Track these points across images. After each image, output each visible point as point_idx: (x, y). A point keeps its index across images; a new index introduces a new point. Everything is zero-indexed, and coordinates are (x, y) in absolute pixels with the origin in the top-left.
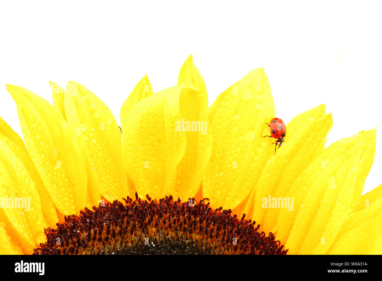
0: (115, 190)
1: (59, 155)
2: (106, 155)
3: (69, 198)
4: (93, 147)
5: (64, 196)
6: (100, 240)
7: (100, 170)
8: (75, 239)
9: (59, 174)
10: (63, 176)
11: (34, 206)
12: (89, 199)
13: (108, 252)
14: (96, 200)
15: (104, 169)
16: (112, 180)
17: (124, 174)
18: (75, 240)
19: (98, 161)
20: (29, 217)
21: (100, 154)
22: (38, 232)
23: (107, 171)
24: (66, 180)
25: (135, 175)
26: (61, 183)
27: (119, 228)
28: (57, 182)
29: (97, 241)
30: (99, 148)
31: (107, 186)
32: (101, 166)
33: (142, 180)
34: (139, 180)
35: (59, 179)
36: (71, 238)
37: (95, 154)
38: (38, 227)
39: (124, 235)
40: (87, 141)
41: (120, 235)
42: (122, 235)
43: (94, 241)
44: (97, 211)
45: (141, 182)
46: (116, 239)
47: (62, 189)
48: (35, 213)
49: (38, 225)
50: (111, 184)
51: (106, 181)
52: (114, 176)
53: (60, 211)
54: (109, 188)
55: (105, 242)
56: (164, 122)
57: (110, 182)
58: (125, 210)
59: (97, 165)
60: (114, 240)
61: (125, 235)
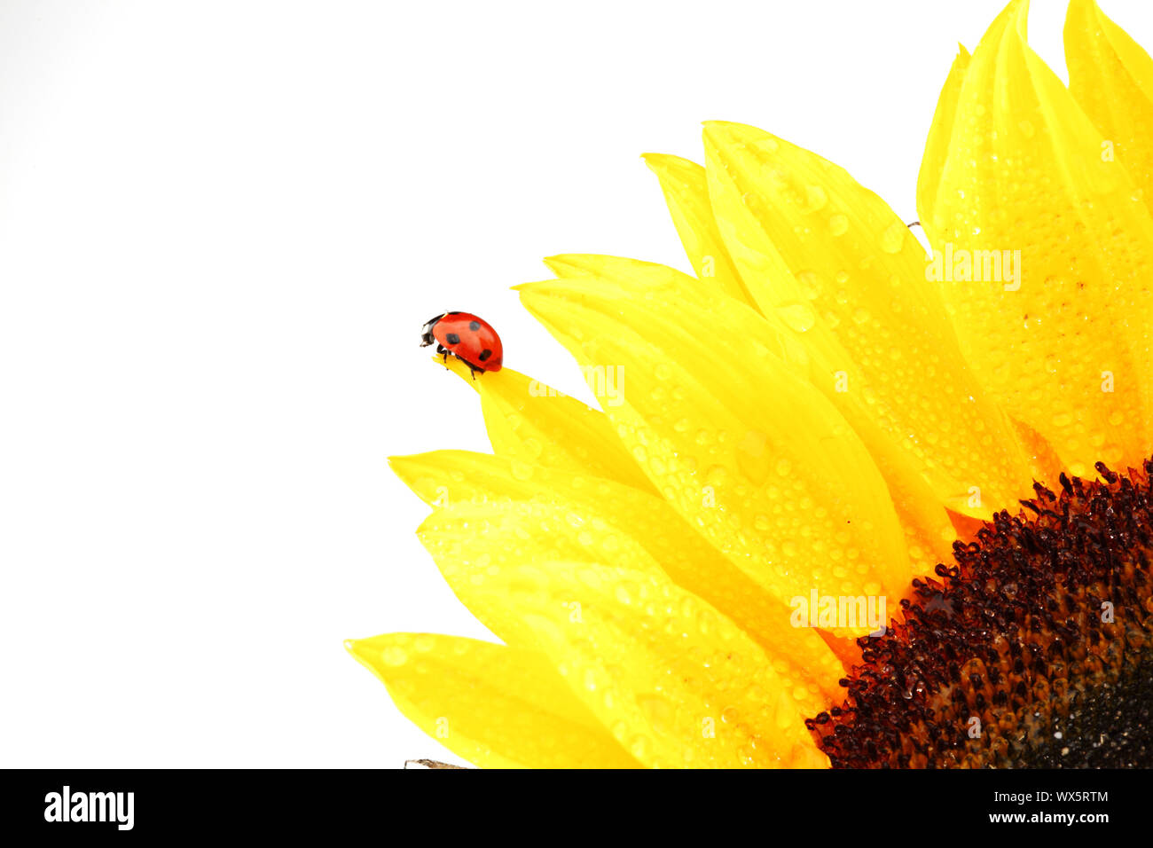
0: (985, 463)
1: (770, 444)
2: (915, 351)
3: (849, 565)
4: (863, 341)
5: (829, 566)
6: (1000, 699)
7: (914, 415)
8: (918, 727)
9: (789, 507)
10: (806, 504)
11: (752, 684)
12: (910, 532)
13: (1041, 733)
14: (936, 531)
15: (925, 405)
16: (963, 432)
17: (1002, 415)
18: (919, 730)
19: (897, 386)
20: (749, 720)
21: (896, 356)
22: (793, 750)
23: (939, 406)
24: (821, 513)
25: (1039, 412)
26: (806, 533)
27: (1048, 631)
28: (792, 533)
29: (992, 706)
30: (886, 335)
31: (956, 461)
32: (914, 399)
33: (1066, 420)
34: (1057, 423)
35: (795, 523)
36: (907, 730)
37: (878, 364)
38: (788, 734)
39: (1071, 649)
40: (835, 330)
41: (1058, 657)
42: (1065, 651)
43: (982, 711)
44: (956, 582)
45: (1066, 427)
46: (1050, 674)
47: (817, 547)
48: (765, 700)
49: (785, 731)
50: (964, 450)
51: (946, 445)
52: (966, 416)
53: (837, 634)
54: (964, 465)
55: (1020, 699)
56: (1078, 224)
57: (960, 444)
58: (1045, 545)
59: (900, 401)
60: (1045, 683)
61: (1075, 650)
